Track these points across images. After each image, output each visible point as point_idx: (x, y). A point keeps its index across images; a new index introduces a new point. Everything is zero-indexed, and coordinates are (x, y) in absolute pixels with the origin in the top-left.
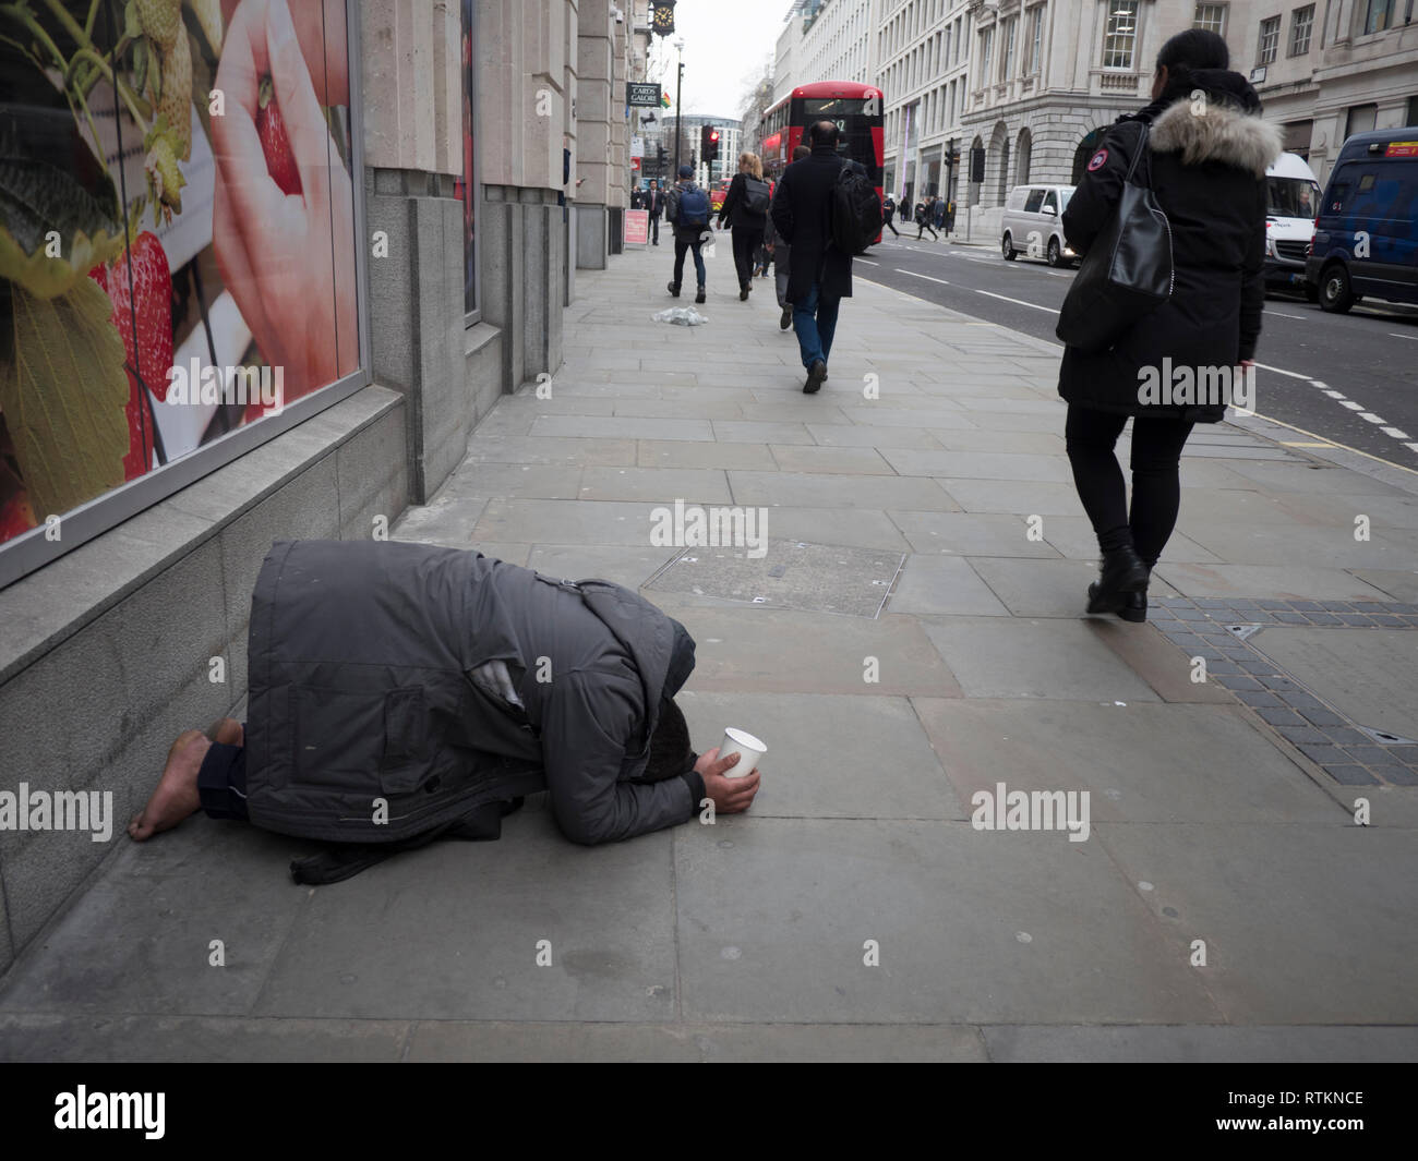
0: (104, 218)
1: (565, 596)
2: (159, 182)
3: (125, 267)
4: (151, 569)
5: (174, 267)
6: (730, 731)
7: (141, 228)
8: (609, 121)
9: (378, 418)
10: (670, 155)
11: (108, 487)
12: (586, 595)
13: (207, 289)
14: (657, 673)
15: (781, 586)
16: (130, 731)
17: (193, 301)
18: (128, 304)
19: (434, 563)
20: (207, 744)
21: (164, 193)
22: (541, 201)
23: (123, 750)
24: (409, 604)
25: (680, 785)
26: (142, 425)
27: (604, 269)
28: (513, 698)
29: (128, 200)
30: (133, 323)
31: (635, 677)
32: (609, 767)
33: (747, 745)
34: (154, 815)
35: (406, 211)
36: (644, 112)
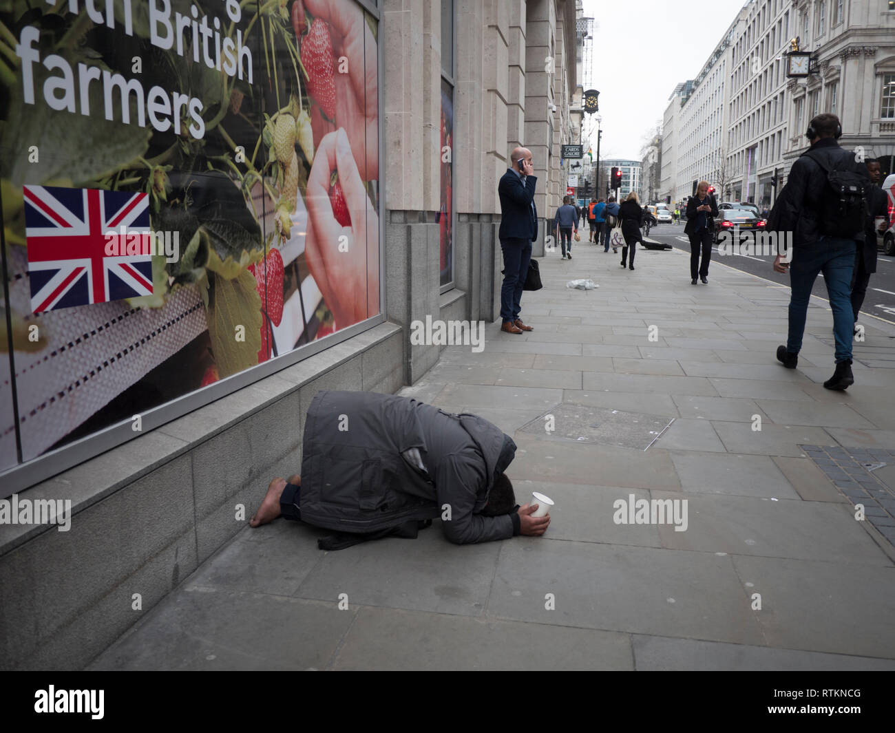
0: (255, 243)
1: (451, 420)
2: (280, 225)
3: (263, 265)
4: (266, 402)
5: (285, 264)
6: (535, 494)
7: (272, 247)
8: (547, 169)
9: (386, 339)
10: (593, 185)
11: (251, 365)
12: (462, 421)
13: (301, 273)
14: (493, 459)
15: (595, 433)
16: (253, 476)
17: (294, 279)
18: (264, 282)
19: (390, 402)
20: (285, 483)
21: (283, 230)
22: (491, 220)
23: (249, 484)
24: (376, 420)
25: (507, 519)
26: (267, 337)
27: (543, 256)
28: (422, 466)
29: (266, 234)
30: (266, 291)
31: (481, 459)
32: (468, 504)
33: (543, 501)
34: (260, 515)
35: (405, 232)
36: (573, 162)
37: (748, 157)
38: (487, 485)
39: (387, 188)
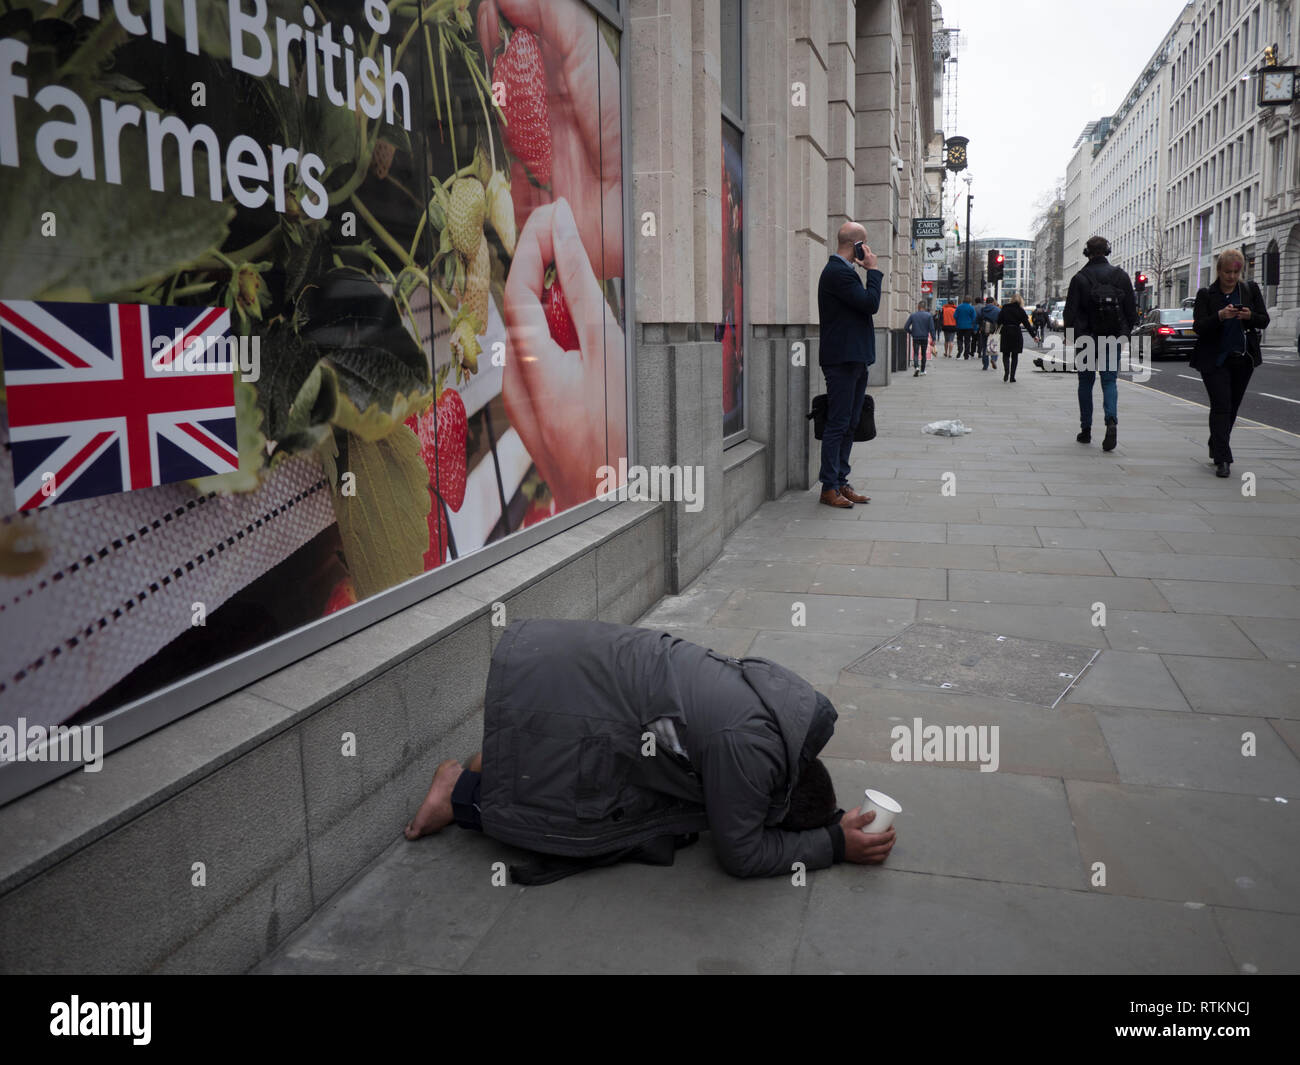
0: (418, 381)
1: (727, 670)
2: (461, 352)
3: (432, 415)
4: (433, 636)
5: (470, 412)
7: (445, 387)
8: (891, 254)
9: (636, 524)
10: (960, 277)
11: (411, 575)
12: (745, 670)
13: (496, 424)
14: (797, 736)
15: (970, 675)
16: (410, 757)
17: (484, 437)
18: (433, 442)
19: (626, 639)
20: (460, 770)
21: (464, 359)
22: (803, 335)
23: (403, 770)
24: (603, 670)
25: (823, 835)
26: (439, 530)
28: (678, 749)
29: (437, 366)
30: (437, 456)
31: (777, 738)
32: (755, 812)
33: (884, 804)
34: (421, 821)
35: (666, 356)
36: (931, 243)
37: (1198, 229)
38: (788, 779)
39: (638, 289)
